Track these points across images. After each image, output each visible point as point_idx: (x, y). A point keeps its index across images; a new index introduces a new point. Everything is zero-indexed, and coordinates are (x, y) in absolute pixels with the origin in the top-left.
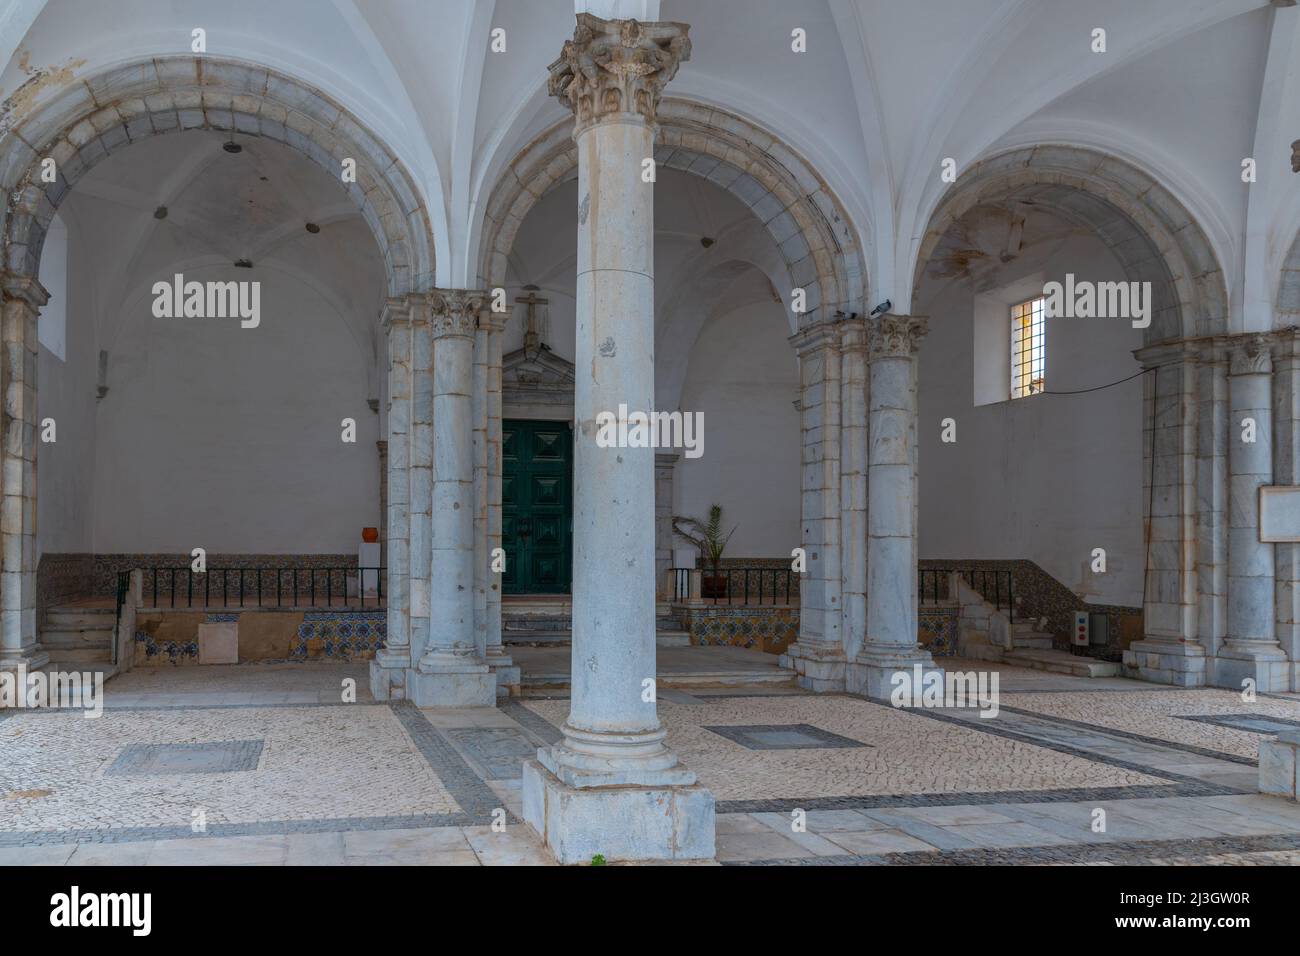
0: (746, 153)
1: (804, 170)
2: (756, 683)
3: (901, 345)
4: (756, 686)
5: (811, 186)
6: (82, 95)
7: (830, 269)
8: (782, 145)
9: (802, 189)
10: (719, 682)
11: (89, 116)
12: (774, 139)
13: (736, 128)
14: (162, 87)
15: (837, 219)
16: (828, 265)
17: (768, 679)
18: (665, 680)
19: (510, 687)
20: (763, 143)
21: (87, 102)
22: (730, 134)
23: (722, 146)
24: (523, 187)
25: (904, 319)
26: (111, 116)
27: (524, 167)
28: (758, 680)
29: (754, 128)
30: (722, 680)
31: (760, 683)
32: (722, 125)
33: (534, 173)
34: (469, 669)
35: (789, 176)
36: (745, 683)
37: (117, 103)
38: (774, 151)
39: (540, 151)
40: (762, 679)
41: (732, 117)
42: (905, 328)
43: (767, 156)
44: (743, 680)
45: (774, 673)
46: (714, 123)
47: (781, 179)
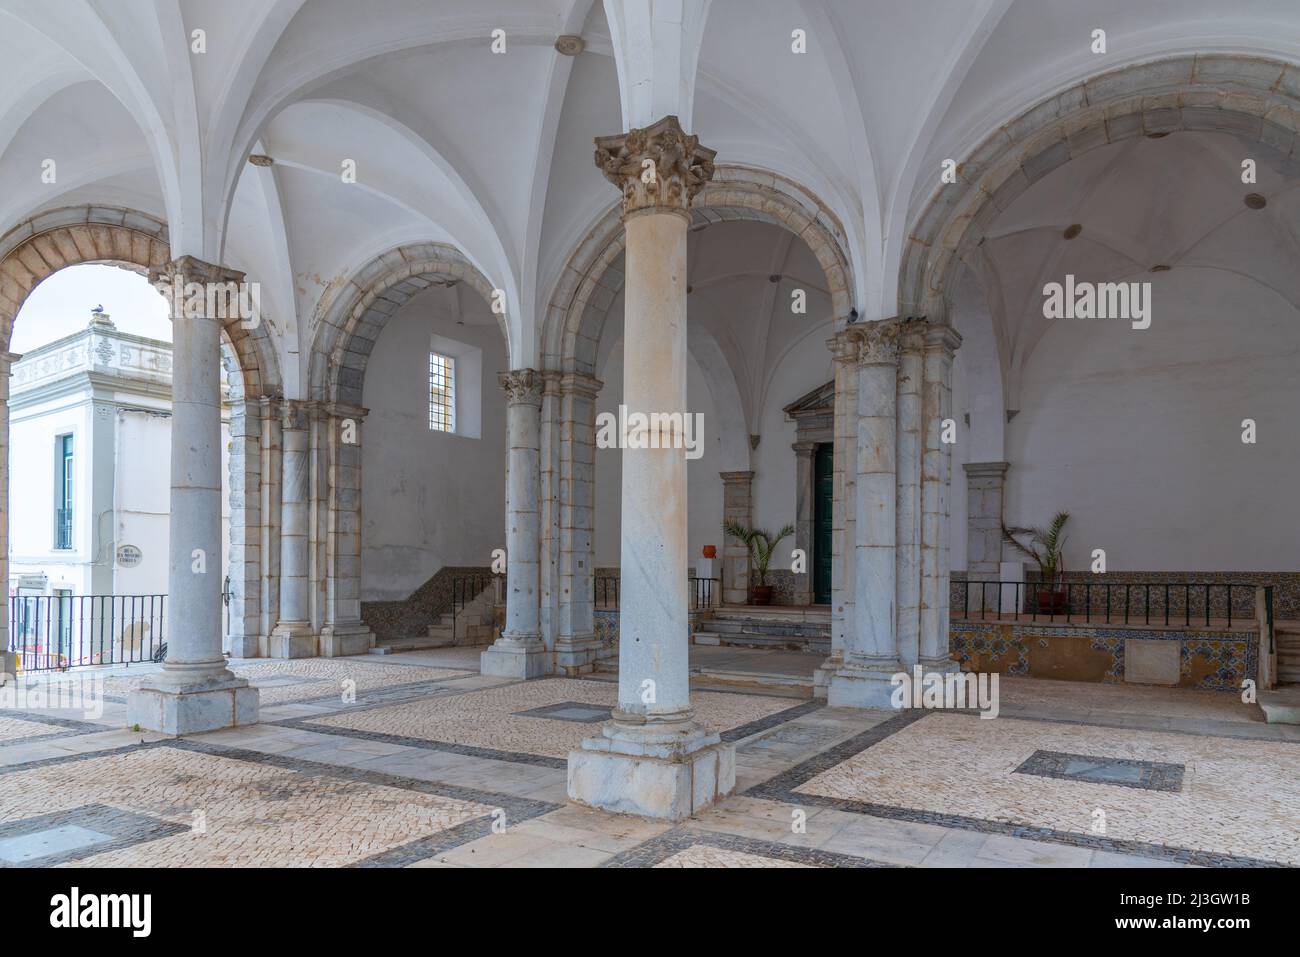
0: (762, 195)
1: (803, 196)
2: (789, 685)
3: (872, 352)
4: (789, 688)
5: (813, 208)
6: (353, 288)
7: (842, 283)
8: (781, 178)
9: (809, 213)
10: (755, 682)
11: (361, 299)
12: (773, 175)
13: (743, 176)
14: (391, 270)
15: (838, 235)
16: (840, 280)
17: (800, 683)
18: (709, 675)
19: (566, 668)
20: (768, 182)
21: (357, 291)
22: (742, 182)
23: (740, 194)
24: (586, 276)
25: (873, 324)
26: (371, 295)
27: (580, 263)
28: (789, 683)
29: (756, 171)
30: (758, 680)
31: (792, 686)
32: (732, 178)
33: (593, 263)
34: (513, 650)
35: (798, 205)
36: (779, 685)
37: (373, 286)
38: (779, 186)
39: (591, 246)
40: (796, 682)
41: (736, 168)
42: (876, 333)
43: (776, 192)
44: (776, 681)
45: (803, 678)
46: (725, 178)
47: (794, 209)
